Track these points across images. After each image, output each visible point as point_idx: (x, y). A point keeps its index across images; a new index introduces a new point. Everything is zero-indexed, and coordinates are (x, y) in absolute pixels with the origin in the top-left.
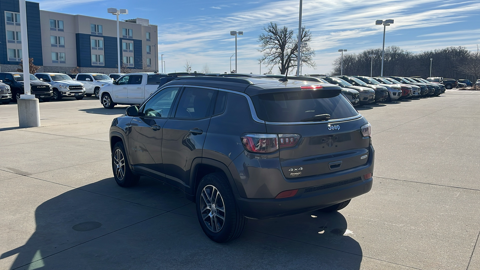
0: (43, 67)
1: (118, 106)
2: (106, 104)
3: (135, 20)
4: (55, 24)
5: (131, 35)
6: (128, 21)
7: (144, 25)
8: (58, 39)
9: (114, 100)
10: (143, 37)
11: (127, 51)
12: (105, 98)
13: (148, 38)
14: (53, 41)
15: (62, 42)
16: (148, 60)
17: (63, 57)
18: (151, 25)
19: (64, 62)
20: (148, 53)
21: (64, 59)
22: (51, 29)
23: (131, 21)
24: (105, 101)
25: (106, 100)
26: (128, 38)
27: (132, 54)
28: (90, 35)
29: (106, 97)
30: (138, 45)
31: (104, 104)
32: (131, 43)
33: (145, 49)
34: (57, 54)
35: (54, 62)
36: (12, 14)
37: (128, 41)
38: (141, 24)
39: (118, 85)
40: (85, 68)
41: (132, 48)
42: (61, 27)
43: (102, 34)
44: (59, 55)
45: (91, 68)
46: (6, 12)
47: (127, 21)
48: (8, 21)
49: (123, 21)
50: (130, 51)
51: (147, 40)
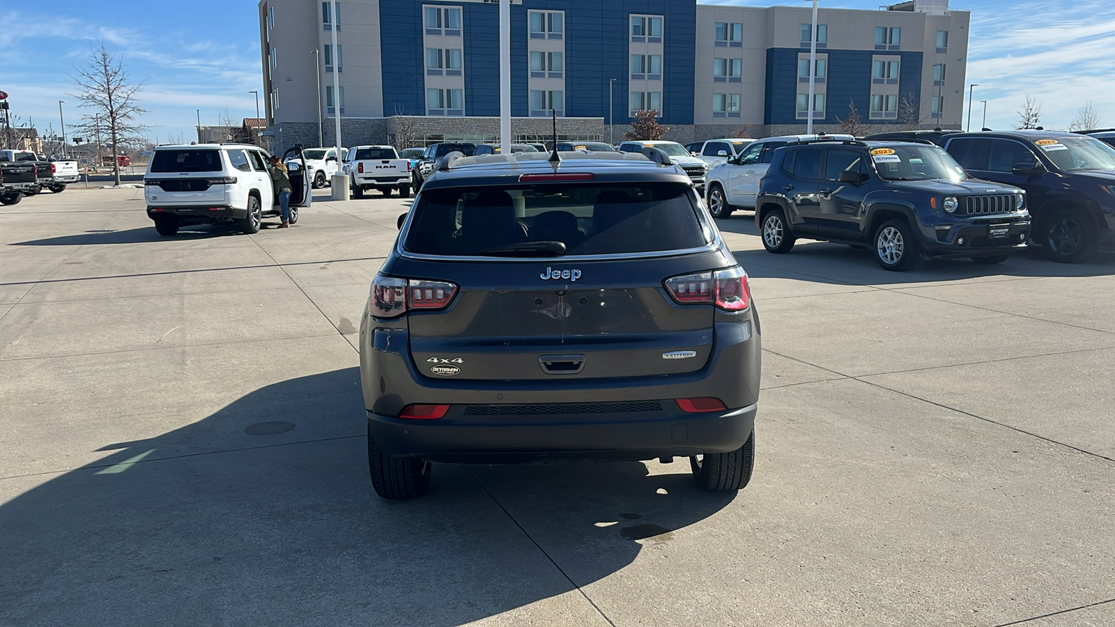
0: (693, 126)
1: (738, 212)
2: (715, 209)
3: (911, 4)
4: (725, 31)
5: (895, 42)
6: (894, 8)
7: (933, 14)
8: (727, 65)
9: (731, 199)
10: (927, 44)
11: (882, 82)
12: (715, 194)
13: (940, 44)
14: (717, 71)
15: (737, 72)
16: (935, 101)
17: (736, 103)
18: (952, 12)
19: (737, 115)
20: (936, 83)
21: (738, 109)
22: (717, 44)
23: (899, 7)
24: (714, 202)
25: (715, 198)
26: (887, 50)
27: (895, 89)
28: (799, 50)
29: (716, 192)
30: (912, 64)
31: (712, 207)
32: (895, 62)
33: (929, 73)
34: (724, 96)
35: (716, 115)
36: (644, 19)
37: (887, 58)
38: (924, 11)
39: (739, 164)
40: (779, 125)
41: (894, 73)
42: (737, 38)
43: (826, 44)
44: (728, 101)
45: (793, 126)
46: (632, 17)
47: (891, 8)
48: (635, 34)
49: (882, 9)
50: (890, 82)
51: (939, 50)
